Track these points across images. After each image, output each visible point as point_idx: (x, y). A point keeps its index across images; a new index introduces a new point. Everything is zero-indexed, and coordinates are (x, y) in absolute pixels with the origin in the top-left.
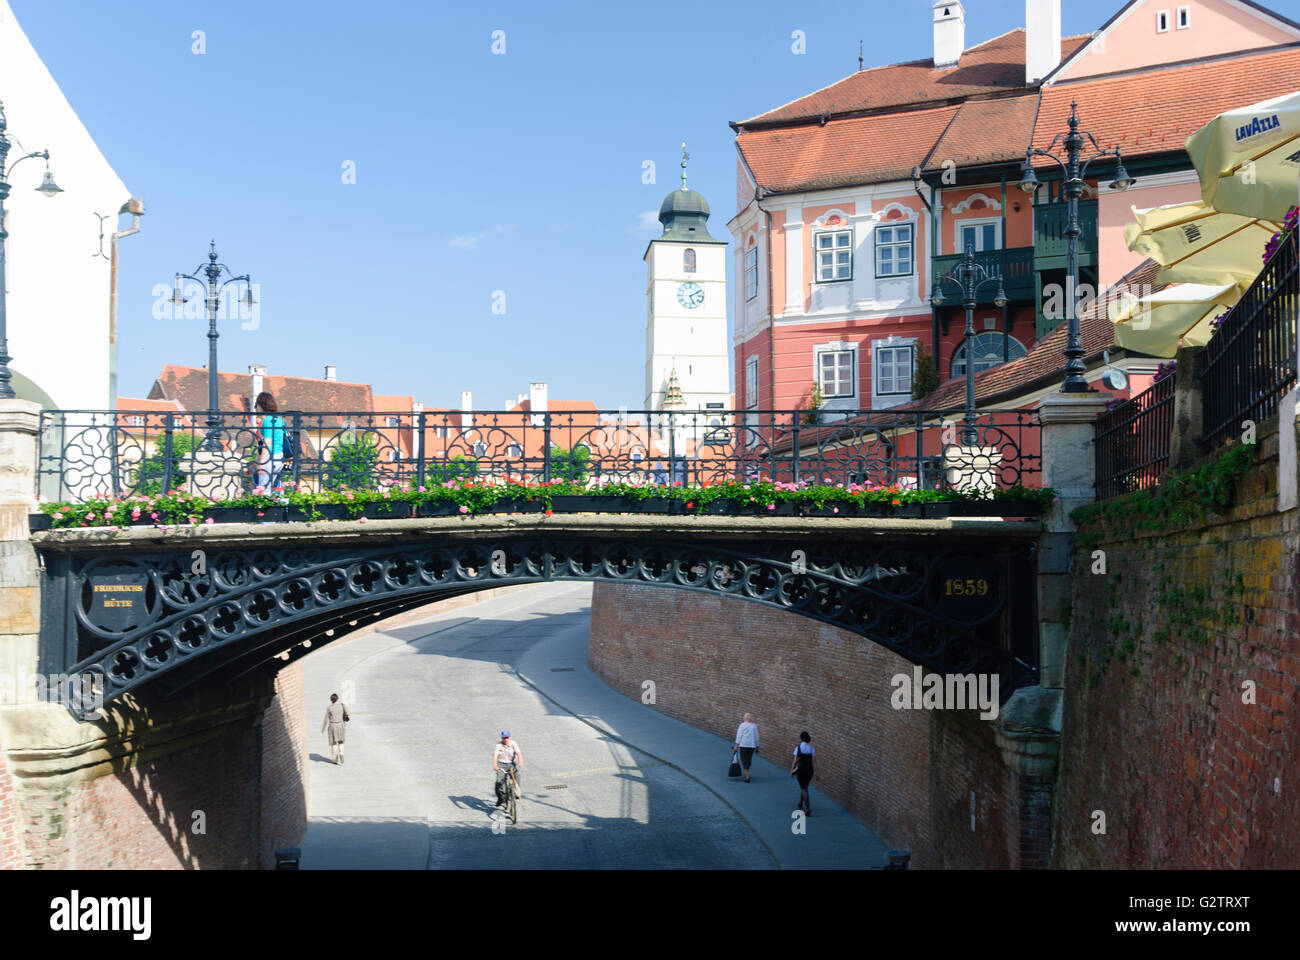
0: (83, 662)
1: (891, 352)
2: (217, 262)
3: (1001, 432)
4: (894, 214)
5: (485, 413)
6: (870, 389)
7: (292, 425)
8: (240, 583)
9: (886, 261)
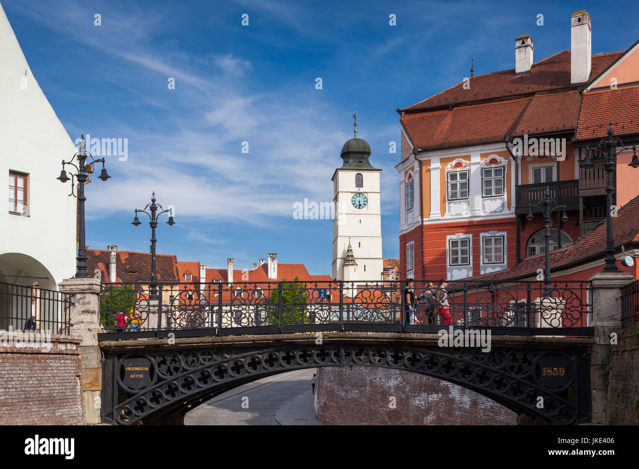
0: (121, 404)
1: (491, 239)
2: (156, 203)
3: (572, 292)
4: (493, 161)
5: (311, 282)
6: (479, 260)
7: (218, 289)
8: (194, 366)
9: (488, 188)
